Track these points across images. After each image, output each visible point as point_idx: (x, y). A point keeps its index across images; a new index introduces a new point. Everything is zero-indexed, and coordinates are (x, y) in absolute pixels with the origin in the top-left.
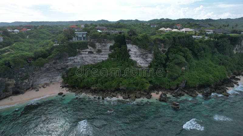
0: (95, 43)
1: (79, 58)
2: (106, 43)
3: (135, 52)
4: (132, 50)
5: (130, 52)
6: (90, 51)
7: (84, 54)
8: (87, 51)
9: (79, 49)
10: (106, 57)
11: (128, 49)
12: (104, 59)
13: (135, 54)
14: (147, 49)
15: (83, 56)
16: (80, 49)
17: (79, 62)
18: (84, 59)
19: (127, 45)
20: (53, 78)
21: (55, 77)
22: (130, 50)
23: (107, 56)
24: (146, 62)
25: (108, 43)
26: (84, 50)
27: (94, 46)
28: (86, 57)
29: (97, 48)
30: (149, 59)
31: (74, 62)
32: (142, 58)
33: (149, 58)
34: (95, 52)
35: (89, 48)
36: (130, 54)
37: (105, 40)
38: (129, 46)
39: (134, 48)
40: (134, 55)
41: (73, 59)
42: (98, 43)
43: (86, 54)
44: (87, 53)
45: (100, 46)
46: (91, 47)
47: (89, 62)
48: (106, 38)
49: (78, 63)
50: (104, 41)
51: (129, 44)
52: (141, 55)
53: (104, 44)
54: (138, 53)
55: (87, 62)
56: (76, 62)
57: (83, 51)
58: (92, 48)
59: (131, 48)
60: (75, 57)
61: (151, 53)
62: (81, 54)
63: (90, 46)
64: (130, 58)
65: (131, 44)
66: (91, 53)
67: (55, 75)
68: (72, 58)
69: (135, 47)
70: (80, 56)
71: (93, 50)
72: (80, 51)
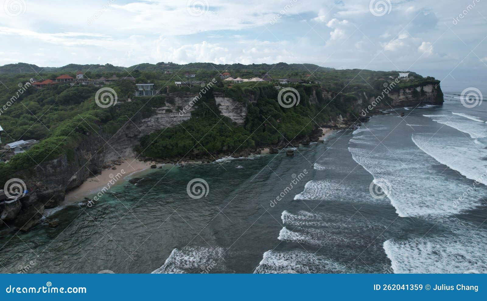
0: (175, 97)
1: (153, 120)
2: (188, 97)
3: (227, 106)
4: (222, 104)
5: (220, 107)
6: (168, 109)
7: (160, 113)
8: (164, 110)
9: (154, 107)
10: (188, 117)
11: (217, 103)
12: (185, 119)
13: (227, 109)
14: (242, 102)
15: (159, 116)
16: (156, 107)
17: (152, 126)
18: (160, 120)
19: (215, 98)
20: (122, 152)
21: (125, 150)
22: (220, 105)
23: (190, 115)
24: (241, 117)
25: (192, 97)
26: (160, 108)
27: (172, 102)
28: (162, 117)
29: (177, 105)
30: (243, 114)
31: (148, 126)
32: (236, 112)
33: (243, 112)
34: (174, 111)
35: (167, 105)
36: (220, 110)
37: (188, 93)
38: (218, 100)
39: (226, 101)
40: (225, 111)
41: (147, 122)
42: (177, 98)
43: (162, 114)
44: (164, 112)
45: (180, 102)
46: (168, 104)
47: (165, 124)
48: (189, 91)
49: (151, 128)
50: (186, 94)
51: (218, 98)
52: (235, 109)
53: (186, 99)
54: (231, 108)
55: (163, 125)
56: (150, 126)
57: (160, 110)
58: (170, 105)
59: (222, 102)
60: (149, 119)
61: (244, 106)
62: (157, 114)
63: (168, 102)
64: (221, 114)
65: (221, 97)
66: (169, 111)
67: (125, 147)
68: (146, 120)
69: (228, 100)
70: (155, 116)
71: (172, 108)
72: (155, 110)
